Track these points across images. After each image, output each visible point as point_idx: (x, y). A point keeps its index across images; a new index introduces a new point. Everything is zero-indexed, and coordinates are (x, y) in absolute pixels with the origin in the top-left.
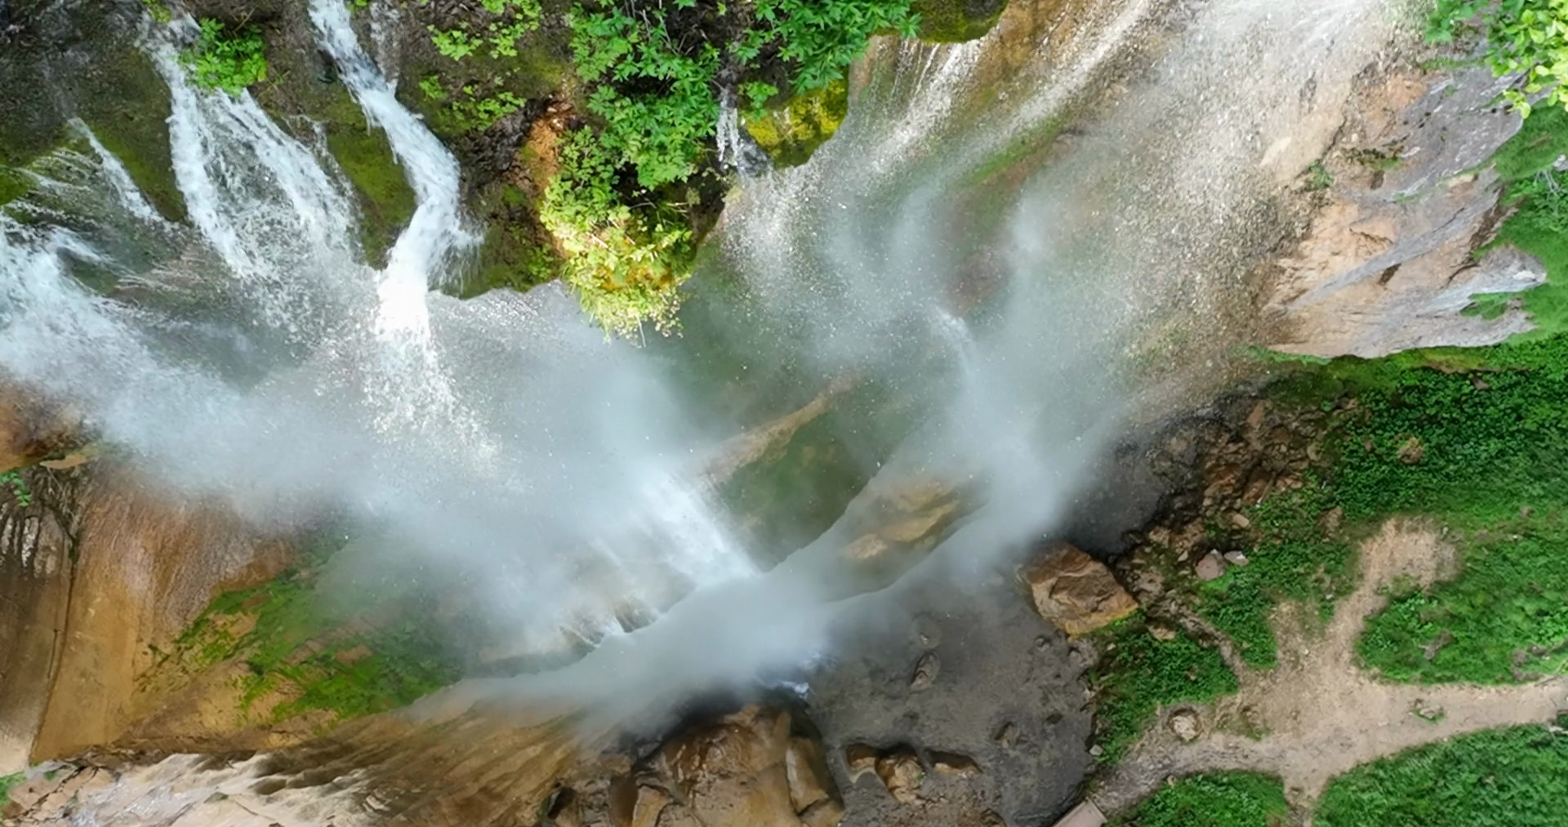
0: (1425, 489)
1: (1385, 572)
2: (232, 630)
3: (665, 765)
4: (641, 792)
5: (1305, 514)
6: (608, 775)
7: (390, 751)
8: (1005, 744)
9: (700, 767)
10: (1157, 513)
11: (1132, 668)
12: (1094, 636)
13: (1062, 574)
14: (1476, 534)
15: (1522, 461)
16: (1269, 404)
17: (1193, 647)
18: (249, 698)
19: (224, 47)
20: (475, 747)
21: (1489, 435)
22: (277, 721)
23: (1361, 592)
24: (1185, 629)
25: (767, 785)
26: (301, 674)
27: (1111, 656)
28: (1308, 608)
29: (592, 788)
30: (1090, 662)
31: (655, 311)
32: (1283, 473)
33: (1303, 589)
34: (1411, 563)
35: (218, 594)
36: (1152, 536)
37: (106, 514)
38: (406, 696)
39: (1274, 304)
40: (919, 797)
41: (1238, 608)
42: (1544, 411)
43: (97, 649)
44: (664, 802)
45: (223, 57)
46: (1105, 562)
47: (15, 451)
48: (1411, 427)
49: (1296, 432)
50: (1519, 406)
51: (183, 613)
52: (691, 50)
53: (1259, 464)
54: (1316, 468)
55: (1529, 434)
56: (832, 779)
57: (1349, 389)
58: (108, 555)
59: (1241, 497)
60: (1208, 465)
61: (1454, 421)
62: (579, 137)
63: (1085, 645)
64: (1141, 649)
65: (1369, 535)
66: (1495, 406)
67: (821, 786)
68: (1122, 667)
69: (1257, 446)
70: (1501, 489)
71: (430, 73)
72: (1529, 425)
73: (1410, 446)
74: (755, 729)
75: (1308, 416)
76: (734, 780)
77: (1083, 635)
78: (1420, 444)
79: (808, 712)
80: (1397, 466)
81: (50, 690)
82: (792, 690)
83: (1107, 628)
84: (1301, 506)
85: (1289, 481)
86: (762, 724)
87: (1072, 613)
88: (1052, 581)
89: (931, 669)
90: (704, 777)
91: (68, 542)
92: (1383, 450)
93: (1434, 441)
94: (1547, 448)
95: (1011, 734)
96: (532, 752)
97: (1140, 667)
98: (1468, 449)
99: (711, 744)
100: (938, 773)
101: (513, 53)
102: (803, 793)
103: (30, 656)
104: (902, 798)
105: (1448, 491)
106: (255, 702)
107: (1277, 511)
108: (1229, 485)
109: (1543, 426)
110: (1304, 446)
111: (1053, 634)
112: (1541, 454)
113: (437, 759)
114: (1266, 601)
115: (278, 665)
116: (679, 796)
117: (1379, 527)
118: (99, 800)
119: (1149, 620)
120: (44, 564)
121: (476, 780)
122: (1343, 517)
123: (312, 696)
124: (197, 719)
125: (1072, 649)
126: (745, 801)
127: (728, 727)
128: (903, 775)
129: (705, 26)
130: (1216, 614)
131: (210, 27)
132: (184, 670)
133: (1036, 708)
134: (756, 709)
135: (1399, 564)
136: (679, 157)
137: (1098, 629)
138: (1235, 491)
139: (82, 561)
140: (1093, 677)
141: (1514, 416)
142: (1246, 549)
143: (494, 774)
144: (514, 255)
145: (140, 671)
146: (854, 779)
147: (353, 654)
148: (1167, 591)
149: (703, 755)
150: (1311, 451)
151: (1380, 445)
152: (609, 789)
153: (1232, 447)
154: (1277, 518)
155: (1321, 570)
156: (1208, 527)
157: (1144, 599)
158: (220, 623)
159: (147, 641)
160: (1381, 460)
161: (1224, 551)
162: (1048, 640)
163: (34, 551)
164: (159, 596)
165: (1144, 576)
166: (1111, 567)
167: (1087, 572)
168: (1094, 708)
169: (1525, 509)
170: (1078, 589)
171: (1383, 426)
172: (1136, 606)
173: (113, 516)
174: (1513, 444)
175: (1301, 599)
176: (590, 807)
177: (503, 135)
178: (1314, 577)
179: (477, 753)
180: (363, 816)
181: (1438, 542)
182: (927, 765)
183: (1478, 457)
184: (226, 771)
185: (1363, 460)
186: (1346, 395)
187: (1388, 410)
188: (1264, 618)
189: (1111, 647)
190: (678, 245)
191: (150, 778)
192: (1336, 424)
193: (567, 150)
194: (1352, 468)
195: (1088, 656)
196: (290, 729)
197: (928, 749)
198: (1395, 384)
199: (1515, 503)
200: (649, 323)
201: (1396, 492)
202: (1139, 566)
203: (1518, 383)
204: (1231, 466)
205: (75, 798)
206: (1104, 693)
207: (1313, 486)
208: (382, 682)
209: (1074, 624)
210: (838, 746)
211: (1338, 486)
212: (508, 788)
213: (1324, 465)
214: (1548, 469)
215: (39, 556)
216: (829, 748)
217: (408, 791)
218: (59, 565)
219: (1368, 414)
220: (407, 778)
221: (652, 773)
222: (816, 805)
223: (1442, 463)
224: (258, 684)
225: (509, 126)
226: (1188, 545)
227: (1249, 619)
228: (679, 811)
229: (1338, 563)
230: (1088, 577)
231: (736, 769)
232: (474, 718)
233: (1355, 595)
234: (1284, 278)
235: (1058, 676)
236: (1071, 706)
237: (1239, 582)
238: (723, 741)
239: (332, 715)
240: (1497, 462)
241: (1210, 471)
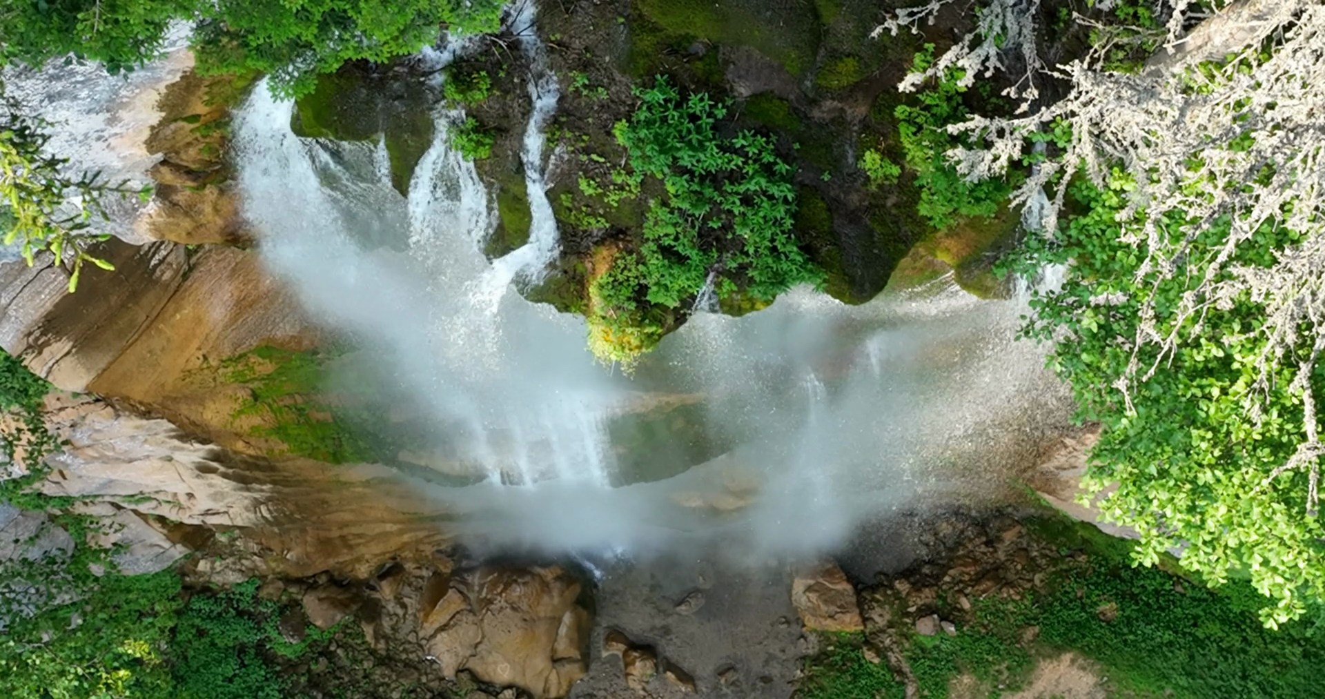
0: (1105, 643)
1: (1049, 688)
2: (257, 368)
3: (476, 581)
4: (450, 592)
5: (1012, 621)
6: (432, 569)
7: (299, 483)
8: (723, 681)
9: (500, 594)
10: (908, 569)
11: (838, 670)
12: (824, 636)
13: (821, 580)
14: (1126, 692)
15: (1182, 656)
16: (1024, 531)
17: (888, 677)
18: (240, 412)
19: (473, 136)
20: (354, 507)
21: (1168, 628)
22: (250, 435)
23: (1025, 694)
24: (889, 661)
25: (541, 629)
26: (281, 413)
27: (827, 655)
28: (982, 688)
29: (418, 572)
30: (811, 652)
31: (624, 361)
32: (1010, 584)
33: (986, 673)
34: (1070, 691)
35: (264, 344)
36: (897, 584)
37: (218, 261)
38: (337, 458)
39: (1049, 466)
40: (644, 689)
41: (933, 664)
42: (1215, 629)
43: (169, 340)
44: (463, 606)
45: (470, 140)
46: (855, 587)
47: (221, 234)
48: (1116, 594)
49: (1033, 559)
50: (1199, 617)
51: (237, 346)
52: (704, 249)
53: (997, 569)
54: (1036, 591)
55: (1196, 639)
56: (588, 647)
57: (1085, 547)
58: (206, 288)
59: (973, 587)
60: (961, 552)
61: (1148, 604)
62: (628, 258)
63: (813, 638)
64: (852, 660)
65: (1050, 657)
66: (1183, 609)
67: (579, 648)
68: (831, 666)
69: (1001, 556)
70: (1159, 669)
71: (569, 192)
72: (1200, 634)
73: (1108, 608)
74: (552, 585)
75: (1048, 552)
76: (520, 615)
77: (815, 631)
78: (1117, 610)
79: (595, 591)
80: (1093, 618)
81: (123, 351)
82: (591, 572)
83: (834, 633)
84: (1012, 613)
85: (1012, 592)
86: (558, 584)
87: (814, 612)
88: (812, 582)
89: (695, 603)
90: (500, 602)
91: (186, 267)
92: (1088, 601)
93: (1128, 612)
94: (1204, 655)
95: (731, 676)
96: (389, 527)
97: (844, 672)
98: (1148, 630)
99: (515, 581)
100: (665, 679)
101: (615, 205)
102: (564, 647)
103: (122, 323)
104: (632, 684)
105: (1120, 652)
106: (243, 417)
107: (993, 609)
108: (968, 574)
109: (1208, 638)
110: (1034, 572)
111: (793, 618)
112: (1197, 656)
113: (324, 502)
114: (955, 668)
115: (270, 401)
116: (476, 607)
117: (1060, 654)
118: (97, 427)
119: (867, 642)
120: (163, 273)
121: (341, 528)
122: (1038, 635)
123: (280, 430)
124: (200, 409)
125: (802, 636)
126: (520, 632)
127: (533, 575)
128: (641, 668)
129: (718, 239)
130: (915, 660)
131: (471, 122)
132: (214, 379)
133: (757, 666)
134: (559, 572)
135: (1061, 687)
136: (675, 295)
137: (827, 632)
138: (970, 580)
139: (188, 283)
140: (808, 663)
141: (1192, 622)
142: (959, 625)
143: (354, 530)
144: (566, 295)
145: (189, 367)
146: (605, 654)
147: (320, 416)
148: (889, 627)
149: (507, 586)
150: (1038, 578)
151: (1088, 597)
152: (429, 578)
153: (983, 548)
154: (991, 614)
155: (1004, 665)
156: (939, 597)
157: (870, 626)
158: (252, 360)
159: (204, 351)
160: (1083, 608)
161: (942, 619)
162: (788, 622)
163: (161, 262)
164: (226, 327)
165: (878, 610)
166: (858, 592)
167: (839, 587)
168: (798, 686)
169: (1169, 691)
170: (827, 596)
171: (1096, 585)
172: (862, 628)
173: (222, 265)
174: (1182, 641)
175: (980, 679)
176: (410, 585)
177: (590, 235)
178: (997, 668)
179: (352, 511)
180: (252, 516)
181: (1095, 685)
182: (661, 669)
183: (1153, 639)
184: (187, 446)
185: (1071, 601)
186: (1081, 550)
187: (1106, 575)
188: (948, 680)
189: (831, 648)
190: (652, 334)
191: (137, 428)
192: (1065, 567)
193: (619, 262)
194: (1061, 604)
195: (811, 647)
196: (253, 443)
197: (666, 658)
198: (1119, 559)
199: (1163, 683)
200: (618, 364)
201: (1084, 636)
202: (878, 601)
203: (1205, 600)
204: (976, 561)
205: (84, 418)
206: (810, 678)
207: (1027, 603)
208: (329, 442)
209: (813, 620)
210: (604, 625)
211: (1045, 611)
212: (359, 545)
213: (1043, 592)
214: (1198, 671)
215: (163, 267)
216: (598, 625)
217: (292, 514)
218: (173, 278)
219: (1090, 571)
220: (297, 505)
221: (465, 583)
222: (569, 660)
223: (1125, 630)
224: (252, 407)
225: (595, 232)
226: (920, 602)
227: (937, 675)
228: (471, 618)
229: (1020, 665)
230: (837, 591)
231: (525, 607)
232: (365, 487)
233: (1020, 694)
234: (1063, 452)
235: (783, 651)
236: (783, 676)
237: (943, 646)
238: (525, 584)
239: (285, 447)
240: (1164, 649)
241: (959, 558)
